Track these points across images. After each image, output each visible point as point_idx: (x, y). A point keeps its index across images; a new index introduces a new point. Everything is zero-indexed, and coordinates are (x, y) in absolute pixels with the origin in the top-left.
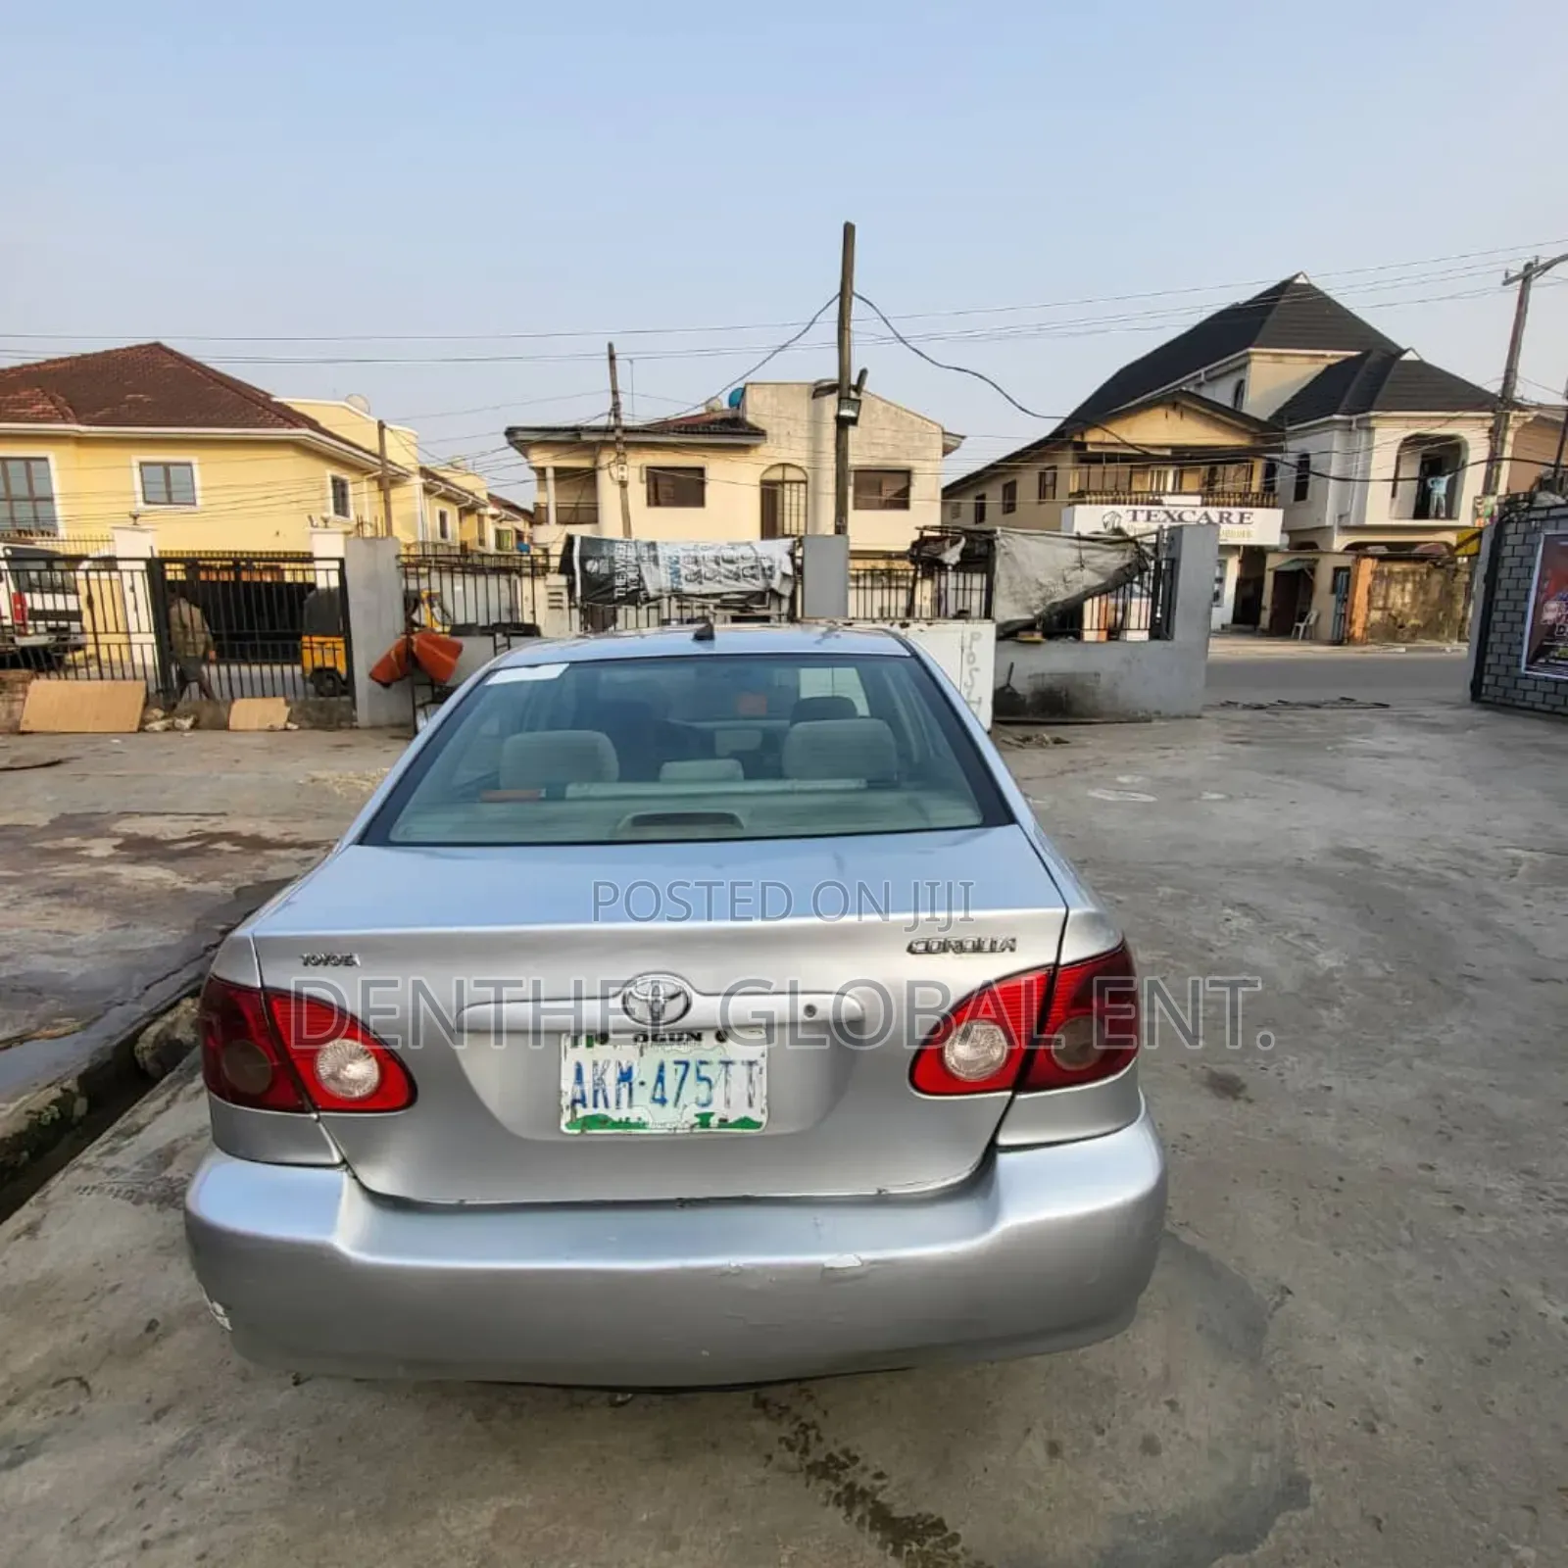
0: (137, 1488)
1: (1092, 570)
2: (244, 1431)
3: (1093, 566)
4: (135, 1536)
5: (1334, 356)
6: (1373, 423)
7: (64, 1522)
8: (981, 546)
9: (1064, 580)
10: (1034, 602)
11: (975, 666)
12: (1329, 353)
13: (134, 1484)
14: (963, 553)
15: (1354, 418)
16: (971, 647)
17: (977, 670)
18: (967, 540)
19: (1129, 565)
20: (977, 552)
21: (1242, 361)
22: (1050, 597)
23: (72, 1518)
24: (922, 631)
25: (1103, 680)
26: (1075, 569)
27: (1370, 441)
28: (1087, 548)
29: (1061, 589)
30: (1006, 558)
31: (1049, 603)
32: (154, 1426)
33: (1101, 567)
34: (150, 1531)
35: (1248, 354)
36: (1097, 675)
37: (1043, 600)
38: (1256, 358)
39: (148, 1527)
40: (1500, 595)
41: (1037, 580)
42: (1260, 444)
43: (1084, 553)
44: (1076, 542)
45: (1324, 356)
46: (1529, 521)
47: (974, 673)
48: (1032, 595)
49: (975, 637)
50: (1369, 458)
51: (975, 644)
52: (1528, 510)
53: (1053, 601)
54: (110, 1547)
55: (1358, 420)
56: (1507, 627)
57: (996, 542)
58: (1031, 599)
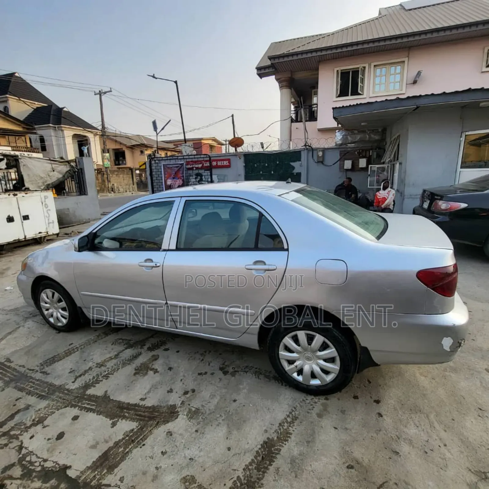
0: (426, 453)
1: (58, 172)
2: (402, 427)
3: (58, 171)
4: (443, 448)
5: (38, 104)
6: (63, 129)
7: (442, 472)
8: (13, 161)
9: (49, 176)
10: (40, 184)
11: (48, 208)
12: (36, 103)
13: (425, 454)
14: (7, 164)
15: (56, 126)
16: (45, 201)
17: (49, 210)
18: (7, 159)
19: (70, 170)
20: (12, 164)
21: (5, 99)
22: (46, 182)
23: (441, 470)
24: (23, 196)
25: (71, 210)
26: (51, 171)
27: (63, 134)
28: (53, 164)
29: (49, 179)
30: (25, 167)
31: (46, 184)
32: (401, 454)
33: (60, 171)
34: (440, 445)
35: (7, 97)
36: (68, 209)
37: (43, 183)
38: (10, 99)
39: (440, 446)
40: (154, 179)
41: (39, 176)
42: (25, 130)
43: (53, 166)
44: (49, 161)
45: (35, 104)
46: (155, 160)
47: (49, 211)
48: (38, 181)
49: (46, 197)
50: (64, 140)
51: (46, 200)
52: (155, 157)
53: (47, 183)
54: (448, 455)
55: (58, 127)
56: (158, 186)
57: (19, 160)
58: (39, 183)
